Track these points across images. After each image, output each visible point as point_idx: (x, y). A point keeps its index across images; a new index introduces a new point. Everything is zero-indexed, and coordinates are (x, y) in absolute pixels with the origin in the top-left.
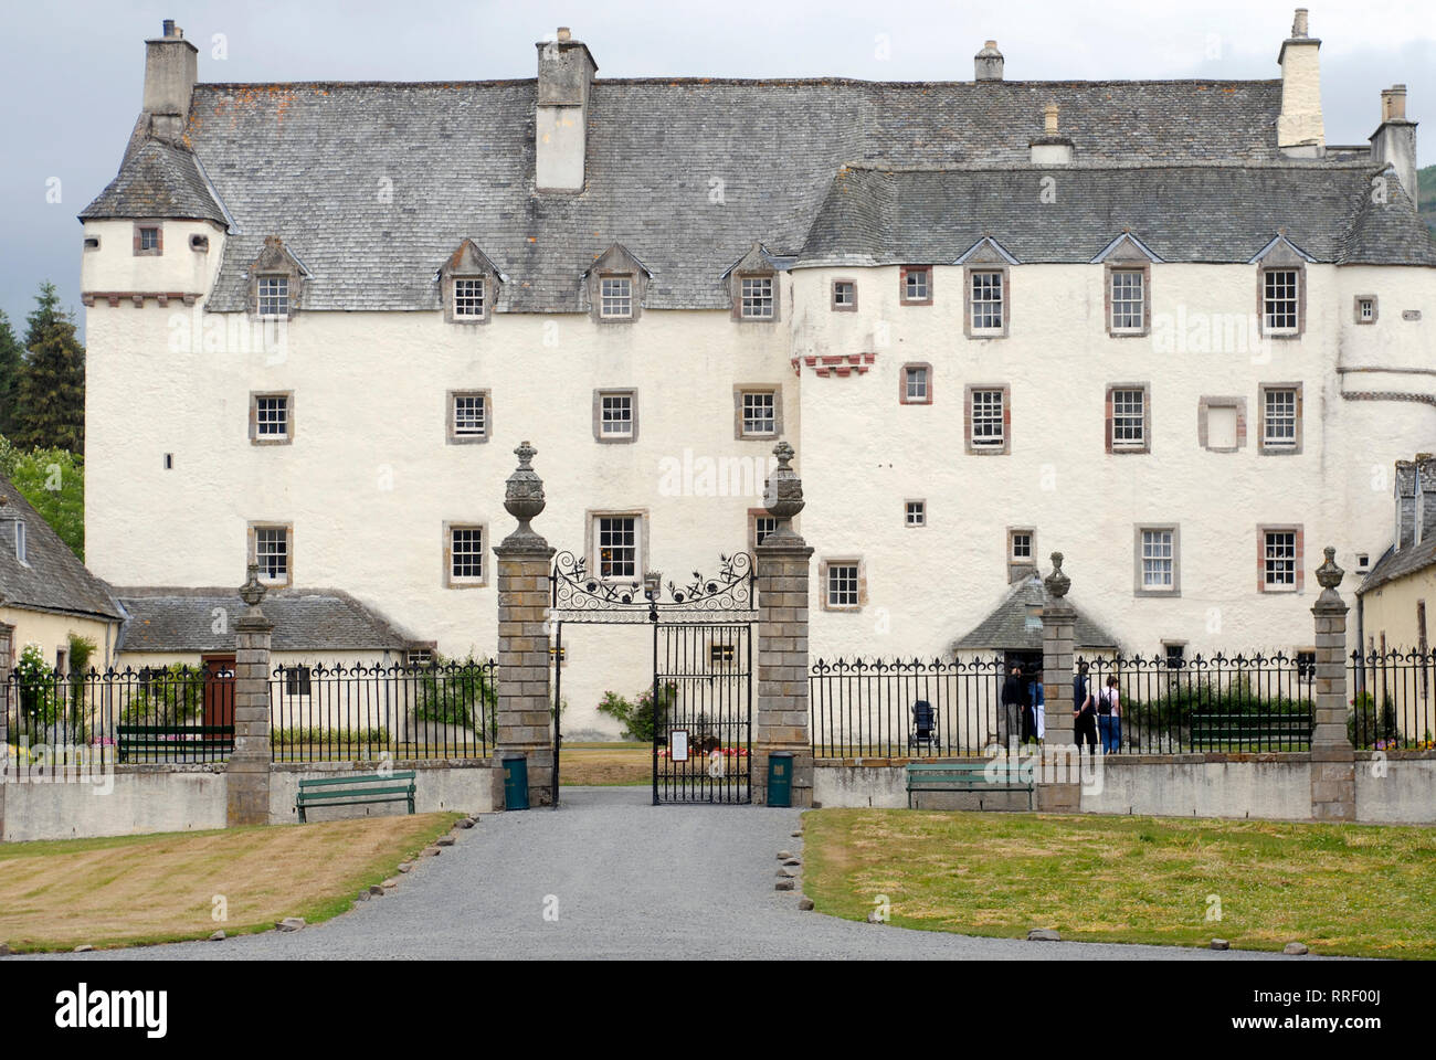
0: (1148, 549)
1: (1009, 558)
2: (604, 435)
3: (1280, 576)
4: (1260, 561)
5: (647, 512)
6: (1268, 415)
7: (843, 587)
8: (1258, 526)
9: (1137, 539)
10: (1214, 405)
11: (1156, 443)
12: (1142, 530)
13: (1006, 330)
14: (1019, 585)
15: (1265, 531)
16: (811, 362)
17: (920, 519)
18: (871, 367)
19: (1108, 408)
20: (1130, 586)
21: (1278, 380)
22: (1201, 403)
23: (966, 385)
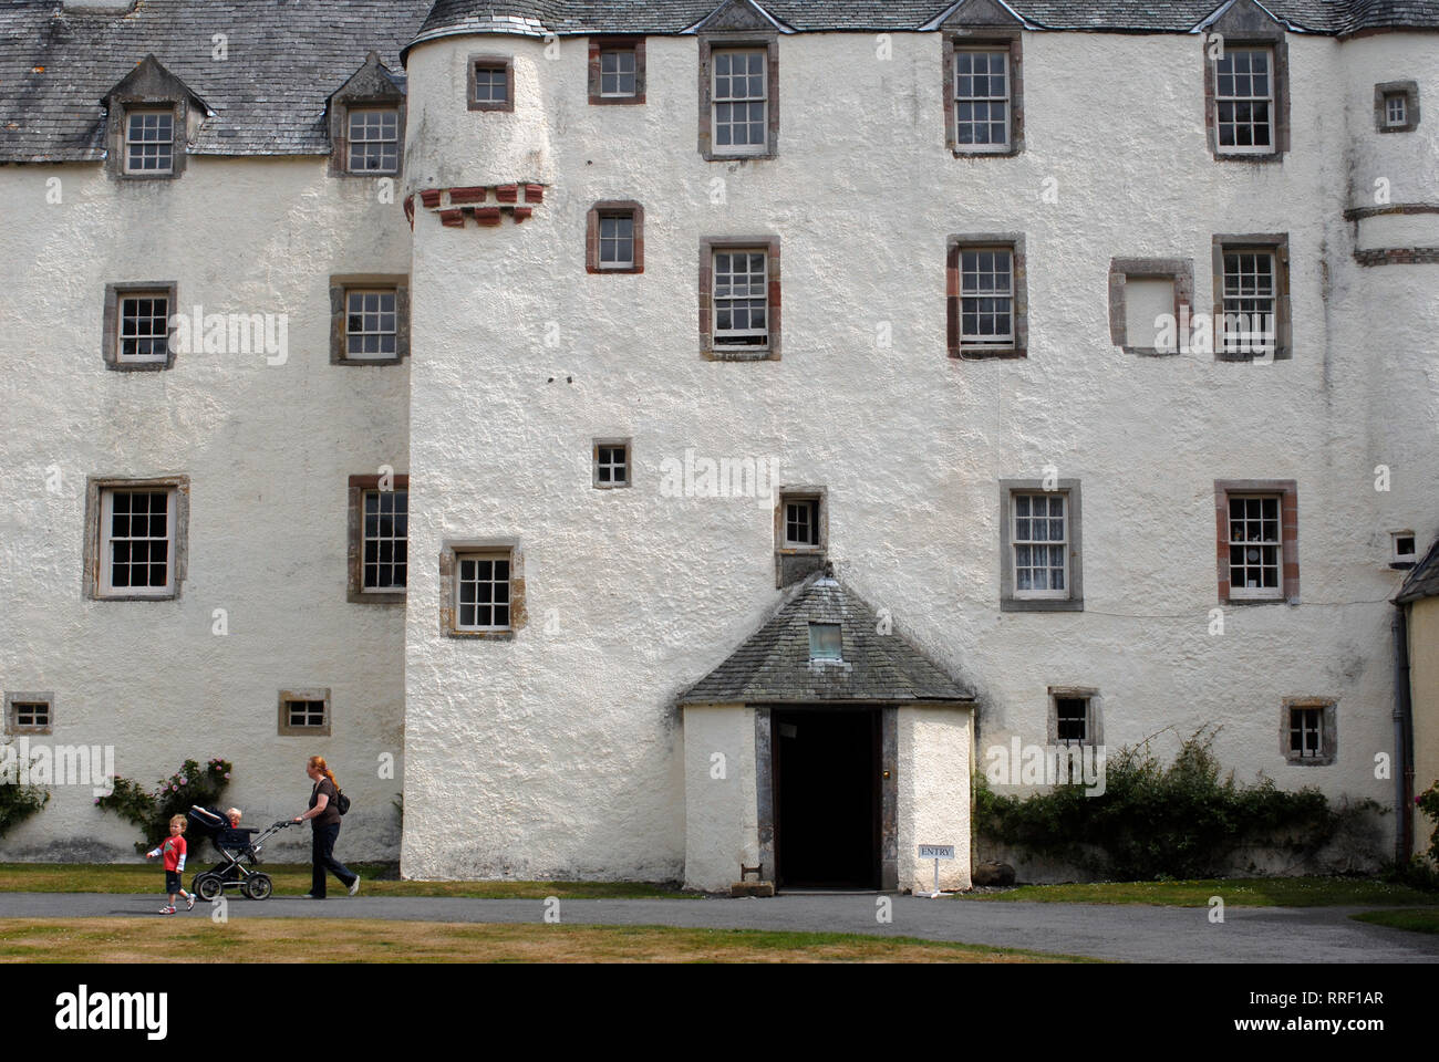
0: (1023, 528)
1: (779, 544)
2: (123, 358)
3: (1254, 574)
4: (1221, 546)
5: (185, 480)
6: (1227, 293)
7: (485, 596)
8: (1219, 484)
9: (1004, 507)
10: (1134, 273)
11: (1037, 339)
12: (1014, 492)
13: (773, 144)
14: (796, 589)
15: (1229, 493)
16: (431, 199)
17: (621, 475)
18: (537, 210)
19: (951, 278)
20: (995, 594)
21: (1245, 232)
22: (1113, 270)
23: (703, 239)
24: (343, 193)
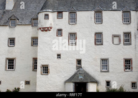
0: (103, 63)
1: (76, 65)
2: (10, 45)
3: (128, 68)
4: (124, 65)
5: (16, 58)
6: (125, 38)
7: (45, 70)
8: (124, 58)
9: (101, 61)
10: (115, 36)
11: (104, 43)
12: (102, 59)
13: (76, 23)
14: (78, 70)
15: (125, 59)
16: (40, 29)
17: (60, 57)
18: (51, 30)
19: (95, 37)
20: (100, 70)
21: (127, 32)
22: (112, 36)
23: (69, 33)
24: (33, 28)
